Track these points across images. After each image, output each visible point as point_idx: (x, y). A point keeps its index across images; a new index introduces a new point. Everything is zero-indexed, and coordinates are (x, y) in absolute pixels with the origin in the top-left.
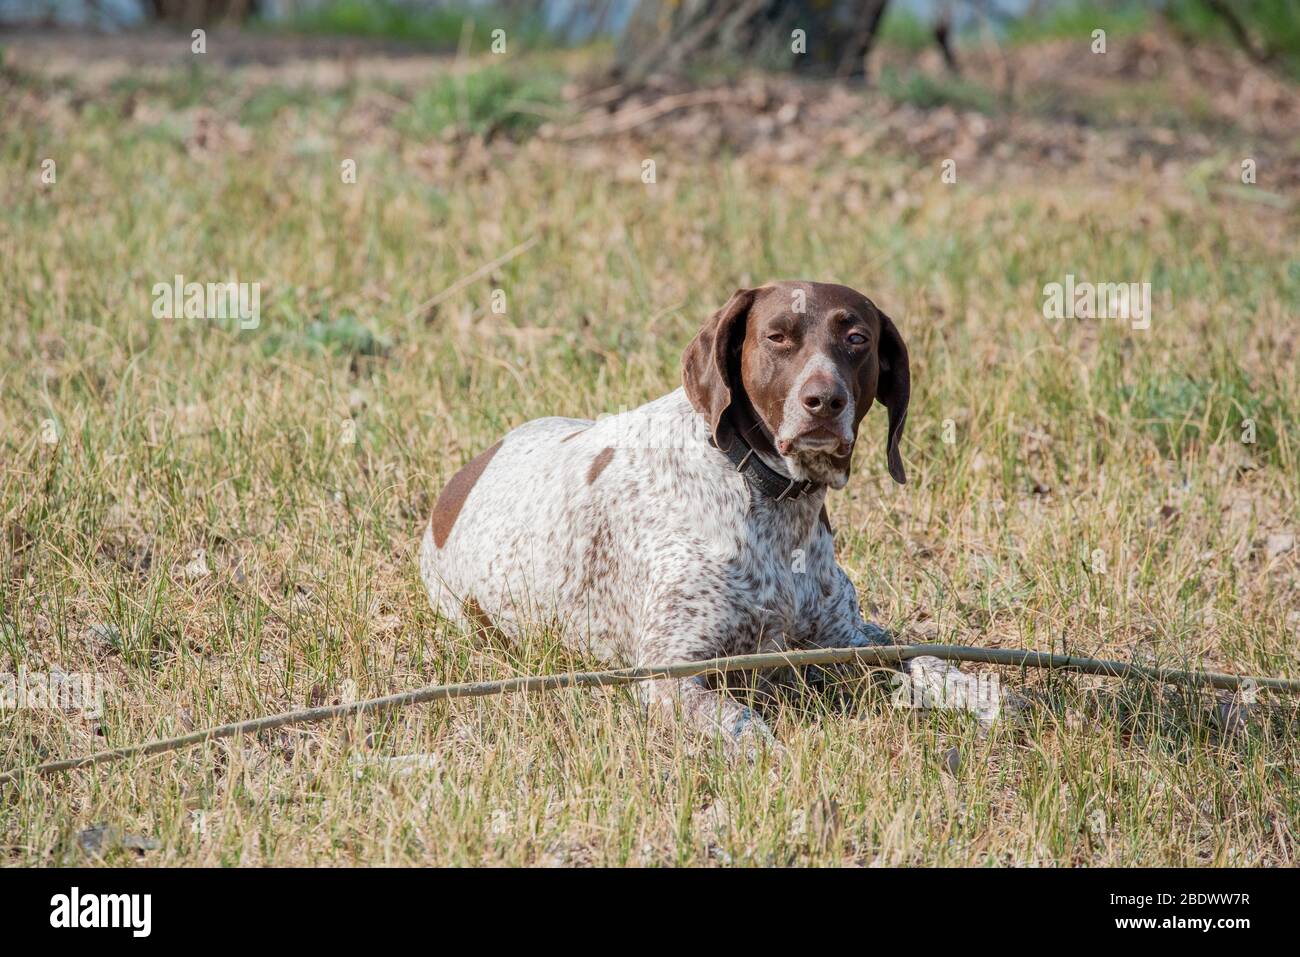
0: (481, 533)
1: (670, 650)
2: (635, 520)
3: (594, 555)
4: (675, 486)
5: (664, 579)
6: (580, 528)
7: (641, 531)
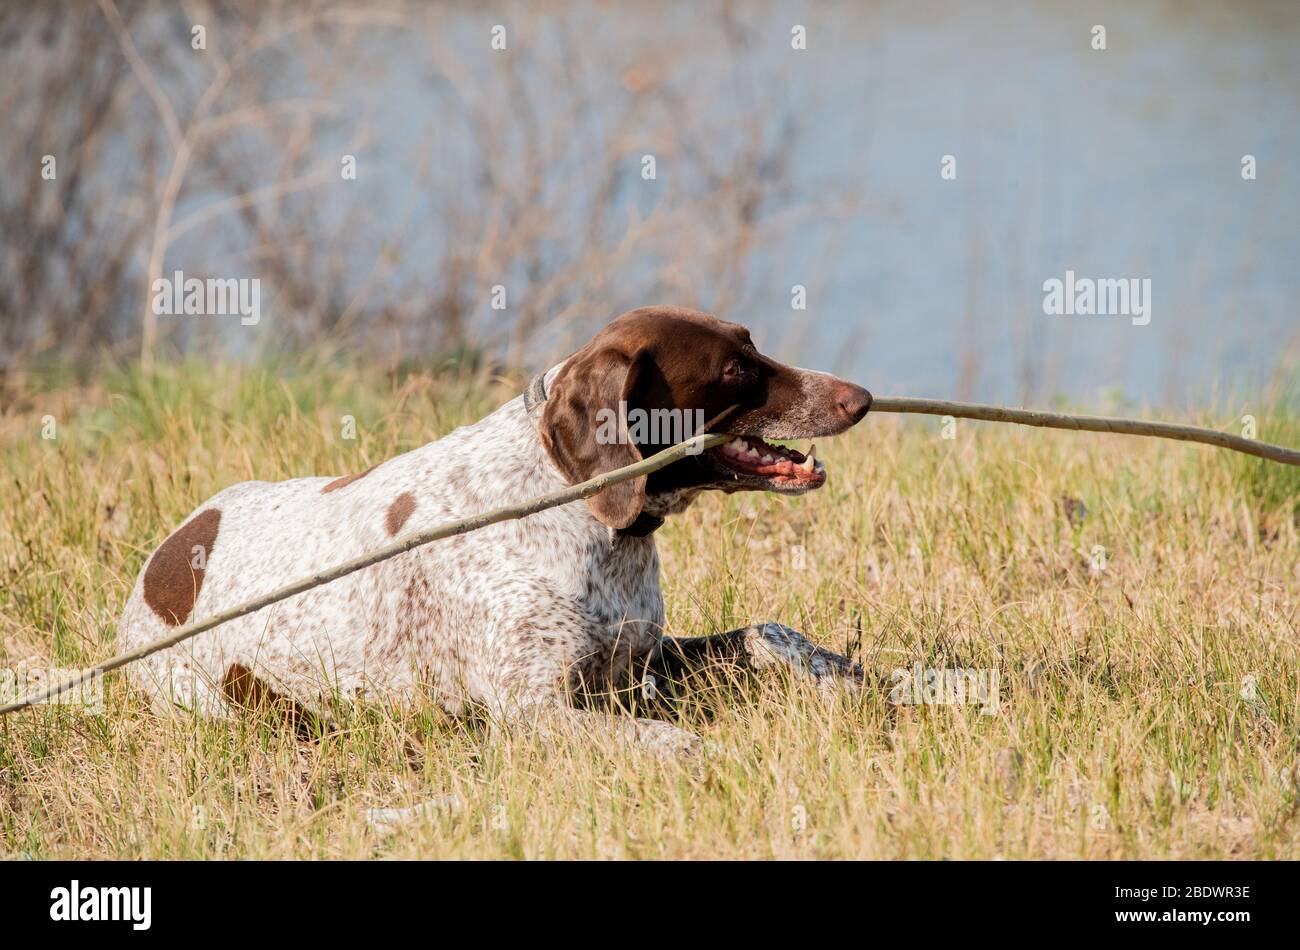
2: (462, 565)
3: (410, 605)
5: (510, 615)
7: (471, 575)
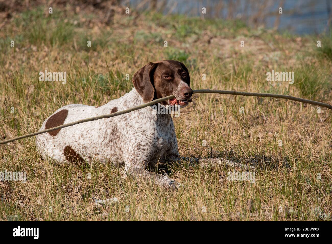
0: (75, 130)
1: (138, 161)
2: (127, 126)
4: (138, 116)
5: (136, 142)
6: (109, 127)
7: (128, 129)
